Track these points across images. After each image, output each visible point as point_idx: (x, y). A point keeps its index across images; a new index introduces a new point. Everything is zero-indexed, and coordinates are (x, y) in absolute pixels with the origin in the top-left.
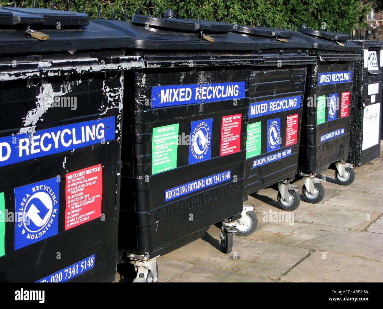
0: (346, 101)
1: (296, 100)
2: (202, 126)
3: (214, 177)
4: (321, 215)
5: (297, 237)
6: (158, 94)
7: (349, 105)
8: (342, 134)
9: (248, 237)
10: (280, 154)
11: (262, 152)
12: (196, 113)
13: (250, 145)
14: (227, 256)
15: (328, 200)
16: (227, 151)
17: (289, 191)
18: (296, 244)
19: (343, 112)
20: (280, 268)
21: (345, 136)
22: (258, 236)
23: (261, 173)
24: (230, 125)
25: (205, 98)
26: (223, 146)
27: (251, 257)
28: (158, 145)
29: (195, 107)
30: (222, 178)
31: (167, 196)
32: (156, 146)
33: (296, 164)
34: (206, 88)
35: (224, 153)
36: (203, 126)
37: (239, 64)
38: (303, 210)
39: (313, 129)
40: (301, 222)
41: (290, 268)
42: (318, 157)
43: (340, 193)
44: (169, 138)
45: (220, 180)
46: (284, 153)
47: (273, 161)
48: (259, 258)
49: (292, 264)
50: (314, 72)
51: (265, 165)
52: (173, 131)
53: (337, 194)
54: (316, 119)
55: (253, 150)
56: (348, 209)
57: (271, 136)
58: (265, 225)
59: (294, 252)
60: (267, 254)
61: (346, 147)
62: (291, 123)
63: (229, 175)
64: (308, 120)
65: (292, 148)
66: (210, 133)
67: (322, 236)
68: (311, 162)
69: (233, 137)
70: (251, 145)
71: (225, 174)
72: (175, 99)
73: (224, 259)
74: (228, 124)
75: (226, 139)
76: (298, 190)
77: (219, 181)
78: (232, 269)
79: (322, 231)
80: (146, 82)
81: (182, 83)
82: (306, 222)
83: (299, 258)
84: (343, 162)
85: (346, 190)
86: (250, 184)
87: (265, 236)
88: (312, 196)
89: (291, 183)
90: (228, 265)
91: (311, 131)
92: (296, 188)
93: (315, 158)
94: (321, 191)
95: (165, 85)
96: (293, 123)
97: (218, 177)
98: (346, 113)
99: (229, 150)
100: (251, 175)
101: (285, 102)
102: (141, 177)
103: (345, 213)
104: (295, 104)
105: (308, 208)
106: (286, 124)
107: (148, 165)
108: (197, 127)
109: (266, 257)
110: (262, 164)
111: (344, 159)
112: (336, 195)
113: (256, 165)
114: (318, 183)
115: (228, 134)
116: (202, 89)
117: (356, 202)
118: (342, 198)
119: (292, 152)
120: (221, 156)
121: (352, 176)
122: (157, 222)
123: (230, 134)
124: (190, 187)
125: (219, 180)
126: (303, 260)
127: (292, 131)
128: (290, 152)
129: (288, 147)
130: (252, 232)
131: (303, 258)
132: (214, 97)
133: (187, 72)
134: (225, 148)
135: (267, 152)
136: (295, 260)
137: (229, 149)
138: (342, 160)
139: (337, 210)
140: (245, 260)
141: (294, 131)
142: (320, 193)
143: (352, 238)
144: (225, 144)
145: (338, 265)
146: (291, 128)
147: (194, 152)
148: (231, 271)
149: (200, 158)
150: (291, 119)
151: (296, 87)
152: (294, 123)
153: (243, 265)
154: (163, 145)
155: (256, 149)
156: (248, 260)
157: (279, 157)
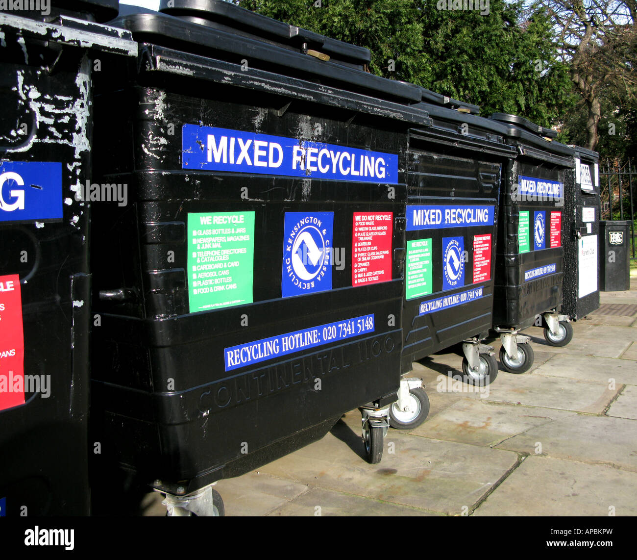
0: (556, 224)
1: (487, 213)
2: (309, 224)
3: (340, 325)
4: (530, 392)
5: (496, 429)
6: (200, 143)
7: (561, 232)
8: (554, 272)
9: (413, 432)
10: (465, 295)
11: (434, 290)
12: (294, 195)
13: (412, 277)
14: (373, 468)
15: (539, 368)
16: (365, 277)
17: (481, 355)
18: (495, 443)
19: (553, 240)
20: (468, 493)
21: (557, 275)
22: (431, 429)
23: (433, 325)
24: (370, 230)
25: (314, 169)
26: (357, 268)
27: (415, 469)
28: (204, 250)
29: (293, 183)
30: (357, 328)
31: (230, 359)
32: (198, 253)
33: (490, 313)
34: (315, 151)
35: (360, 281)
36: (312, 224)
37: (381, 113)
38: (502, 384)
39: (514, 260)
40: (500, 404)
41: (487, 493)
42: (521, 302)
43: (554, 358)
44: (230, 239)
45: (353, 332)
46: (471, 295)
47: (453, 306)
48: (429, 472)
49: (489, 483)
50: (512, 173)
51: (441, 311)
52: (239, 226)
53: (550, 359)
54: (517, 245)
55: (419, 285)
56: (570, 381)
57: (448, 265)
58: (443, 410)
59: (491, 458)
60: (445, 464)
61: (559, 292)
62: (480, 248)
63: (371, 323)
64: (506, 246)
65: (483, 286)
66: (328, 241)
67: (537, 426)
68: (512, 310)
69: (378, 253)
70: (416, 276)
71: (363, 320)
72: (244, 160)
73: (367, 474)
74: (367, 229)
75: (362, 254)
76: (494, 353)
77: (350, 333)
78: (379, 497)
79: (536, 417)
80: (164, 111)
81: (259, 129)
82: (508, 404)
83: (501, 471)
84: (555, 312)
85: (563, 353)
86: (416, 343)
87: (441, 430)
88: (515, 362)
89: (482, 342)
90: (372, 488)
91: (511, 263)
92: (491, 350)
93: (518, 304)
94: (528, 354)
95: (216, 126)
96: (482, 247)
97: (349, 326)
98: (557, 242)
99: (369, 277)
100: (417, 328)
101: (470, 213)
102: (162, 318)
103: (567, 387)
104: (485, 218)
105: (510, 380)
106: (473, 248)
107: (176, 292)
108: (298, 224)
109: (442, 470)
110: (437, 309)
111: (557, 309)
112: (548, 360)
113: (424, 311)
114: (524, 342)
115: (367, 246)
116: (306, 149)
117: (580, 370)
118: (559, 365)
119: (483, 294)
120: (354, 286)
121: (568, 333)
122: (205, 414)
123: (370, 246)
124: (287, 343)
125: (351, 331)
126: (509, 473)
127: (482, 260)
128: (480, 293)
129: (478, 286)
130: (421, 424)
131: (508, 469)
132: (334, 171)
133: (271, 110)
134: (361, 273)
135: (444, 291)
136: (495, 475)
137: (369, 274)
138: (554, 310)
139: (553, 382)
140: (405, 477)
141: (485, 260)
142: (527, 357)
143: (586, 428)
144: (361, 265)
145: (572, 481)
146: (481, 255)
147: (294, 273)
148: (375, 501)
149: (309, 286)
150: (480, 241)
151: (486, 192)
152: (485, 247)
153: (399, 488)
154: (217, 253)
155: (425, 284)
156: (409, 476)
157: (463, 300)
